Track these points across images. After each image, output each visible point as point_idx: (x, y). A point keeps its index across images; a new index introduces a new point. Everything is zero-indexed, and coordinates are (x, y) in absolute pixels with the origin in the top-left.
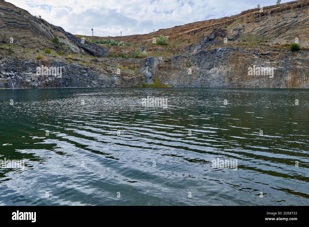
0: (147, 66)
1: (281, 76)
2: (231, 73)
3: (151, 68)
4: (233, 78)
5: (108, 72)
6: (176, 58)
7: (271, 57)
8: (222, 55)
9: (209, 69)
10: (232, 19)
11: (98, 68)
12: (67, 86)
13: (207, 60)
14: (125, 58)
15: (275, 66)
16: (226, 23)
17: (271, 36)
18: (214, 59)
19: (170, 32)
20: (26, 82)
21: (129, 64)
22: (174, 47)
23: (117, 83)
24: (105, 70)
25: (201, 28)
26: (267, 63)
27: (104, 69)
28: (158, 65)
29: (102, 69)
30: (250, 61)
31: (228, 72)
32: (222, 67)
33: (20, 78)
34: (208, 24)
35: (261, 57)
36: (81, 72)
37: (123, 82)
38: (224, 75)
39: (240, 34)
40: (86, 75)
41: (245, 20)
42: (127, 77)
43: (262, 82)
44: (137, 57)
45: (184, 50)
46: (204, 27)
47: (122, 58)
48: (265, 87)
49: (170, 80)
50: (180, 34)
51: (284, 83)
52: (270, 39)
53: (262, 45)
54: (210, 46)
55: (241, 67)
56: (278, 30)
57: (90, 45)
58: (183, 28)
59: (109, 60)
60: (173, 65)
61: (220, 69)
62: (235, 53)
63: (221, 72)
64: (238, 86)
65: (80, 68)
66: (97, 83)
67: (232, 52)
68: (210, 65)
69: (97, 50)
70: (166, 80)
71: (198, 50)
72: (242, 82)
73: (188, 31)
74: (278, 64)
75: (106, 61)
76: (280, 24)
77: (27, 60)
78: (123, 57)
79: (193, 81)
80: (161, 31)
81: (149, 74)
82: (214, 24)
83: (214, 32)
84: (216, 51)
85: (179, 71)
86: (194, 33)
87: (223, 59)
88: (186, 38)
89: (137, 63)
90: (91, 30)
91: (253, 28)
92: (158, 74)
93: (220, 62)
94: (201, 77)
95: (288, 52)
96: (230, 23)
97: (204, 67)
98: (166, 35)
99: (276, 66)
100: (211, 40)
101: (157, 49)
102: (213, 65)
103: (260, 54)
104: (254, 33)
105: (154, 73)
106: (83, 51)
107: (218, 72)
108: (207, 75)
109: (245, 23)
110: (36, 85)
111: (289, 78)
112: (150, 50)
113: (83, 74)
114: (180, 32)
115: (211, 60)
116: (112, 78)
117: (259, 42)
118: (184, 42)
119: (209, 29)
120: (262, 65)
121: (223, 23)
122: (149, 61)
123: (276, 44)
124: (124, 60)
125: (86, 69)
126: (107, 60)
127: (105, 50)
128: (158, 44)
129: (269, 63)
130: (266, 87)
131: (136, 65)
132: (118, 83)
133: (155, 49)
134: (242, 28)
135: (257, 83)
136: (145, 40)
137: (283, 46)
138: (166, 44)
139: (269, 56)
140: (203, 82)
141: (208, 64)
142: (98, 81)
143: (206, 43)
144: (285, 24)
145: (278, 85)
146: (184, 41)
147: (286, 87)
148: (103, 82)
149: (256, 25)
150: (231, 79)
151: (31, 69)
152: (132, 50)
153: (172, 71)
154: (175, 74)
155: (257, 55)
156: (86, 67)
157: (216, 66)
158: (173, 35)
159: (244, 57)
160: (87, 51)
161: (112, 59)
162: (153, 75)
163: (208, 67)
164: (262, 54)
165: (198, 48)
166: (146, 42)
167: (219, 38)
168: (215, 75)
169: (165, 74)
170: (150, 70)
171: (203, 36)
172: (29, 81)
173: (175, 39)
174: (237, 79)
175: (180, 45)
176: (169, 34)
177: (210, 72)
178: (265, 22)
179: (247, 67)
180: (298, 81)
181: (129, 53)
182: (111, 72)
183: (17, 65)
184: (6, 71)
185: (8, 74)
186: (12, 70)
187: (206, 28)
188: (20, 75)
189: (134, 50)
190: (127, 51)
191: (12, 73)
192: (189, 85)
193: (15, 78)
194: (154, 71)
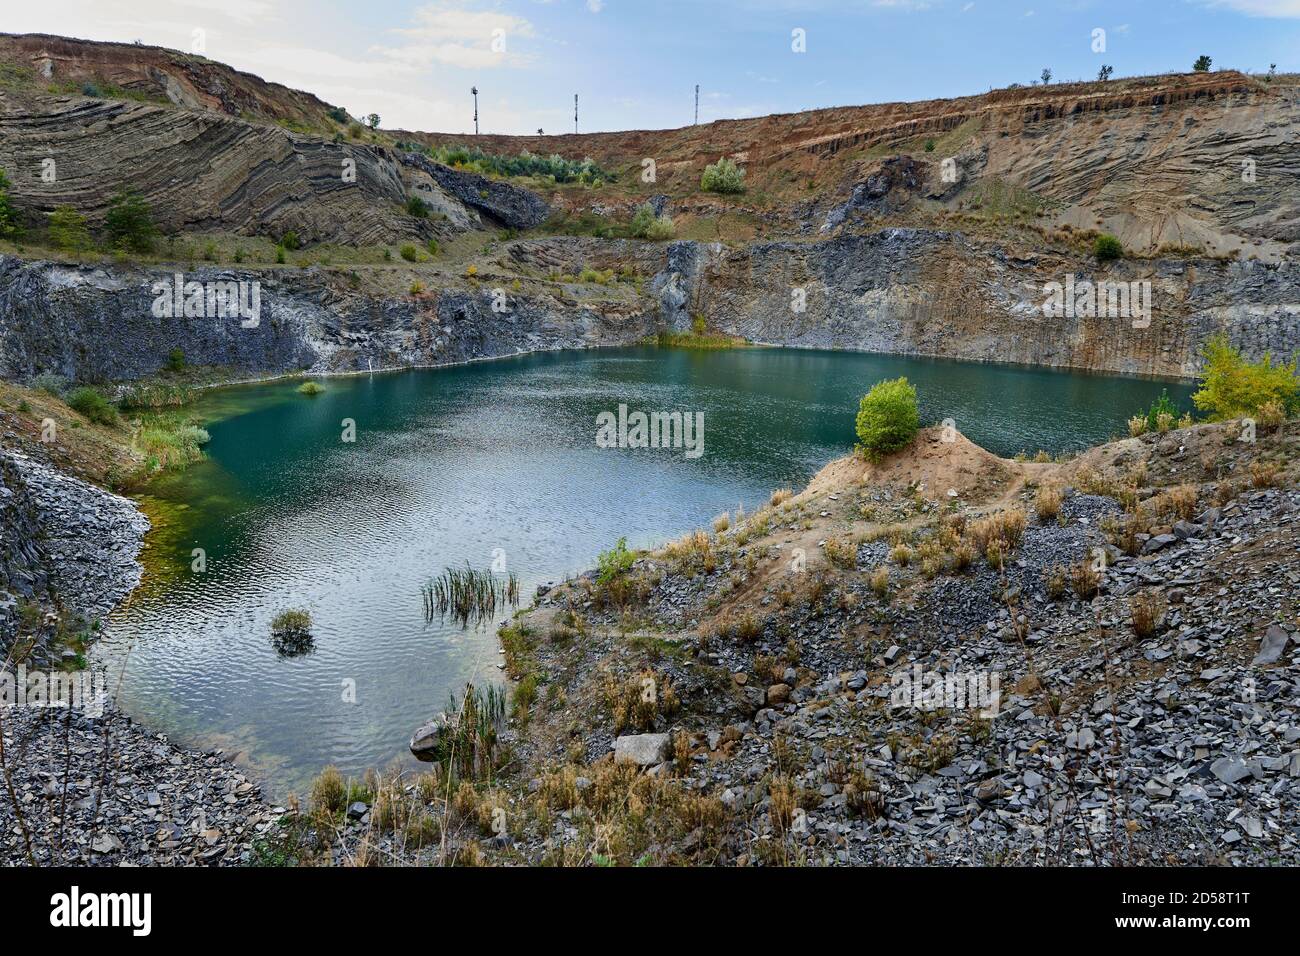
0: (674, 271)
1: (1059, 330)
2: (924, 310)
3: (686, 276)
4: (927, 327)
5: (566, 304)
6: (764, 251)
7: (1040, 272)
8: (901, 253)
9: (861, 292)
10: (958, 113)
11: (541, 297)
12: (474, 356)
13: (856, 264)
14: (606, 237)
16: (938, 122)
17: (1061, 196)
18: (877, 263)
19: (751, 137)
20: (393, 353)
21: (619, 260)
22: (762, 202)
23: (589, 335)
24: (559, 300)
25: (854, 134)
26: (1028, 286)
27: (555, 297)
28: (709, 269)
29: (551, 297)
30: (979, 279)
31: (913, 305)
32: (899, 290)
33: (380, 344)
34: (879, 123)
35: (1011, 267)
37: (606, 332)
38: (902, 313)
39: (970, 177)
40: (513, 319)
41: (994, 123)
42: (617, 315)
43: (1006, 345)
44: (642, 236)
45: (791, 217)
46: (867, 130)
47: (594, 239)
48: (1012, 359)
49: (741, 318)
50: (786, 148)
51: (1063, 351)
52: (1056, 204)
53: (1022, 227)
54: (871, 218)
55: (953, 293)
56: (1081, 179)
57: (494, 190)
58: (799, 126)
59: (556, 244)
60: (752, 273)
61: (891, 293)
62: (940, 247)
63: (895, 303)
64: (936, 353)
66: (539, 338)
67: (930, 246)
68: (864, 282)
69: (514, 207)
70: (729, 319)
71: (835, 224)
72: (951, 340)
73: (812, 142)
76: (1091, 158)
77: (393, 301)
78: (597, 235)
79: (808, 326)
80: (720, 127)
81: (677, 296)
82: (898, 124)
83: (886, 171)
84: (884, 238)
85: (770, 293)
86: (832, 149)
87: (905, 266)
88: (802, 168)
89: (642, 259)
90: (470, 91)
91: (1014, 157)
92: (707, 296)
93: (893, 276)
94: (833, 315)
95: (1088, 258)
96: (950, 125)
97: (845, 285)
98: (738, 151)
100: (874, 196)
101: (707, 207)
102: (871, 282)
103: (1011, 260)
104: (1014, 177)
105: (695, 293)
106: (477, 217)
107: (885, 303)
108: (852, 312)
109: (994, 138)
110: (411, 359)
111: (1078, 338)
112: (685, 210)
114: (786, 140)
115: (869, 264)
116: (577, 322)
117: (1017, 217)
118: (796, 185)
119: (879, 141)
120: (1012, 294)
121: (928, 122)
122: (681, 254)
123: (1066, 228)
124: (600, 248)
125: (514, 305)
126: (551, 244)
127: (538, 203)
128: (711, 189)
129: (1033, 287)
130: (1014, 360)
131: (638, 265)
132: (594, 334)
133: (700, 209)
134: (979, 156)
135: (991, 346)
136: (668, 165)
137: (1082, 237)
138: (736, 191)
139: (1035, 268)
140: (841, 330)
141: (858, 277)
142: (541, 332)
143: (861, 204)
144: (1105, 160)
145: (1049, 356)
146: (793, 181)
147: (1067, 365)
148: (553, 336)
149: (1024, 148)
150: (920, 328)
151: (402, 322)
152: (625, 205)
153: (747, 292)
154: (756, 302)
155: (1002, 260)
157: (880, 284)
158: (762, 152)
159: (963, 264)
160: (486, 213)
161: (565, 242)
162: (691, 298)
163: (855, 287)
164: (1016, 260)
165: (834, 218)
166: (670, 174)
167: (902, 191)
168: (875, 311)
169: (727, 298)
170: (683, 282)
171: (857, 171)
172: (397, 350)
173: (768, 166)
174: (937, 328)
175: (780, 195)
176: (747, 145)
177: (862, 300)
178: (1053, 142)
179: (968, 296)
180: (1103, 351)
181: (616, 215)
182: (574, 304)
183: (373, 315)
184: (351, 329)
185: (354, 336)
186: (364, 327)
187: (872, 135)
188: (379, 338)
189: (630, 204)
190: (608, 209)
191: (363, 334)
192: (796, 340)
193: (371, 346)
194: (695, 288)
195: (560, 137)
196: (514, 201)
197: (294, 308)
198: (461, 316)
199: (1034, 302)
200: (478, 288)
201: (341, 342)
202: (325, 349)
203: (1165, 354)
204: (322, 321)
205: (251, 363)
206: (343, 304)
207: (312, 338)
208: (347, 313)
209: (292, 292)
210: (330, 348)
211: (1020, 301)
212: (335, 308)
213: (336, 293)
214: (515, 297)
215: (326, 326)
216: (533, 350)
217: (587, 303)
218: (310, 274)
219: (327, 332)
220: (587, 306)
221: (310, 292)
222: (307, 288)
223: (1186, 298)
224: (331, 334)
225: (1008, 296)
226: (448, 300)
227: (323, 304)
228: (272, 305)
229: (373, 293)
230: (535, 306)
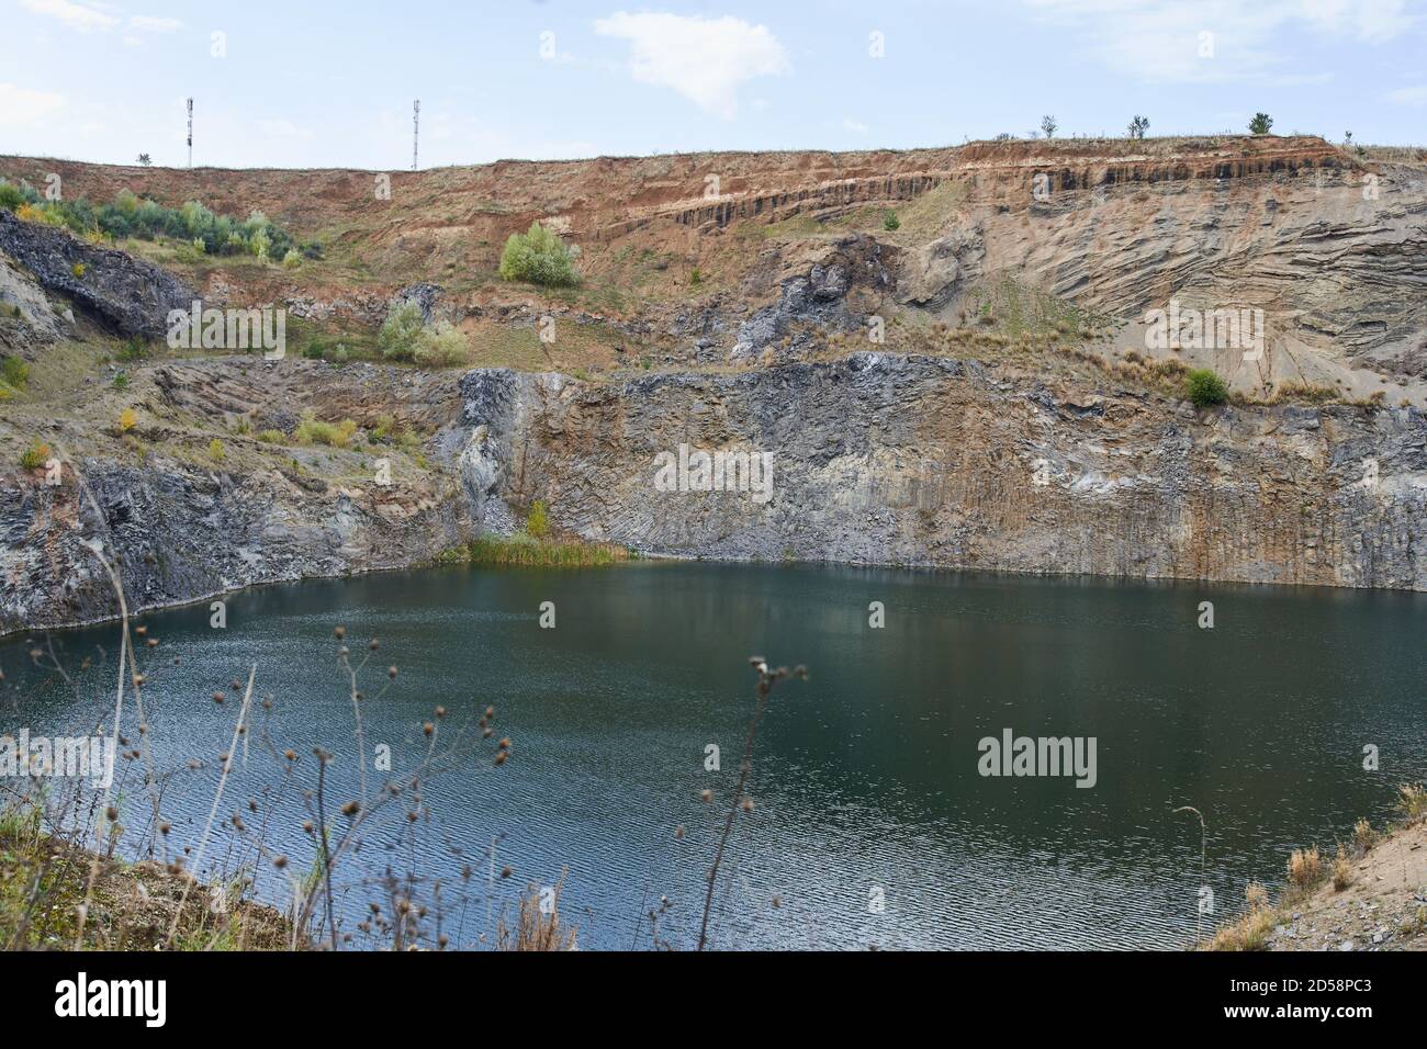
0: (477, 423)
1: (1152, 519)
2: (931, 489)
3: (498, 434)
4: (939, 517)
5: (306, 487)
6: (648, 388)
7: (1108, 425)
8: (887, 394)
9: (822, 460)
10: (919, 174)
11: (260, 475)
12: (149, 598)
13: (813, 411)
14: (331, 359)
15: (1128, 472)
16: (888, 185)
17: (1108, 308)
18: (846, 411)
19: (570, 193)
21: (363, 402)
22: (615, 302)
23: (348, 549)
24: (293, 479)
25: (754, 196)
26: (1094, 449)
27: (285, 474)
28: (541, 420)
29: (279, 475)
30: (1017, 437)
31: (912, 481)
32: (887, 456)
34: (791, 181)
35: (1064, 419)
36: (193, 508)
37: (381, 540)
38: (893, 496)
39: (965, 274)
40: (213, 519)
41: (985, 190)
42: (395, 508)
43: (1072, 546)
44: (403, 358)
45: (673, 331)
46: (774, 192)
47: (309, 363)
48: (1084, 569)
49: (609, 508)
50: (637, 212)
51: (1161, 552)
52: (1104, 321)
53: (1067, 354)
54: (823, 335)
55: (975, 462)
56: (1137, 282)
58: (652, 179)
59: (235, 372)
60: (625, 428)
61: (874, 462)
62: (947, 385)
63: (882, 479)
64: (963, 562)
65: (187, 489)
66: (259, 557)
67: (932, 383)
68: (828, 443)
70: (587, 511)
71: (758, 346)
72: (983, 540)
73: (682, 205)
74: (1137, 462)
75: (217, 382)
76: (1146, 251)
78: (312, 357)
79: (736, 522)
80: (508, 172)
81: (483, 470)
83: (838, 258)
84: (855, 369)
86: (719, 218)
87: (892, 416)
88: (672, 247)
89: (409, 401)
91: (1025, 245)
92: (540, 469)
93: (874, 432)
94: (777, 501)
95: (1178, 405)
96: (909, 190)
97: (795, 448)
98: (551, 215)
99: (1131, 470)
100: (823, 299)
101: (517, 309)
102: (840, 443)
103: (1063, 406)
104: (1031, 277)
105: (517, 465)
106: (69, 314)
107: (864, 478)
108: (809, 494)
109: (987, 213)
110: (22, 610)
111: (1183, 531)
112: (474, 313)
113: (204, 519)
114: (635, 199)
115: (833, 413)
116: (329, 523)
117: (1055, 339)
118: (666, 275)
119: (797, 210)
120: (1071, 462)
121: (872, 184)
122: (488, 392)
123: (1133, 357)
124: (322, 379)
125: (216, 490)
126: (224, 371)
128: (520, 278)
129: (1101, 450)
130: (1088, 570)
131: (402, 413)
132: (358, 545)
133: (505, 311)
134: (973, 241)
135: (1051, 548)
136: (421, 232)
137: (1161, 372)
138: (565, 283)
139: (1100, 419)
140: (791, 528)
141: (816, 434)
142: (262, 545)
143: (801, 310)
144: (1168, 256)
145: (1140, 561)
146: (662, 268)
147: (1171, 575)
148: (285, 553)
149: (1038, 232)
150: (928, 522)
151: (6, 530)
152: (352, 300)
153: (619, 462)
154: (636, 479)
155: (1049, 407)
156: (217, 480)
157: (855, 447)
158: (596, 218)
159: (987, 413)
160: (85, 307)
161: (251, 366)
162: (508, 472)
163: (813, 452)
164: (1071, 407)
165: (756, 334)
166: (430, 248)
167: (868, 291)
168: (849, 493)
169: (581, 473)
170: (493, 444)
171: (777, 256)
173: (608, 241)
174: (956, 519)
175: (644, 291)
176: (566, 204)
177: (826, 475)
178: (1080, 225)
179: (1002, 464)
180: (1221, 550)
181: (337, 318)
182: (322, 489)
187: (785, 199)
189: (365, 299)
190: (320, 307)
192: (719, 546)
194: (516, 454)
195: (190, 171)
196: (135, 284)
198: (120, 515)
199: (1106, 475)
200: (146, 457)
203: (1310, 552)
211: (1085, 473)
214: (218, 474)
216: (249, 581)
217: (339, 484)
220: (346, 492)
223: (1328, 465)
225: (1066, 466)
226: (96, 481)
230: (251, 493)
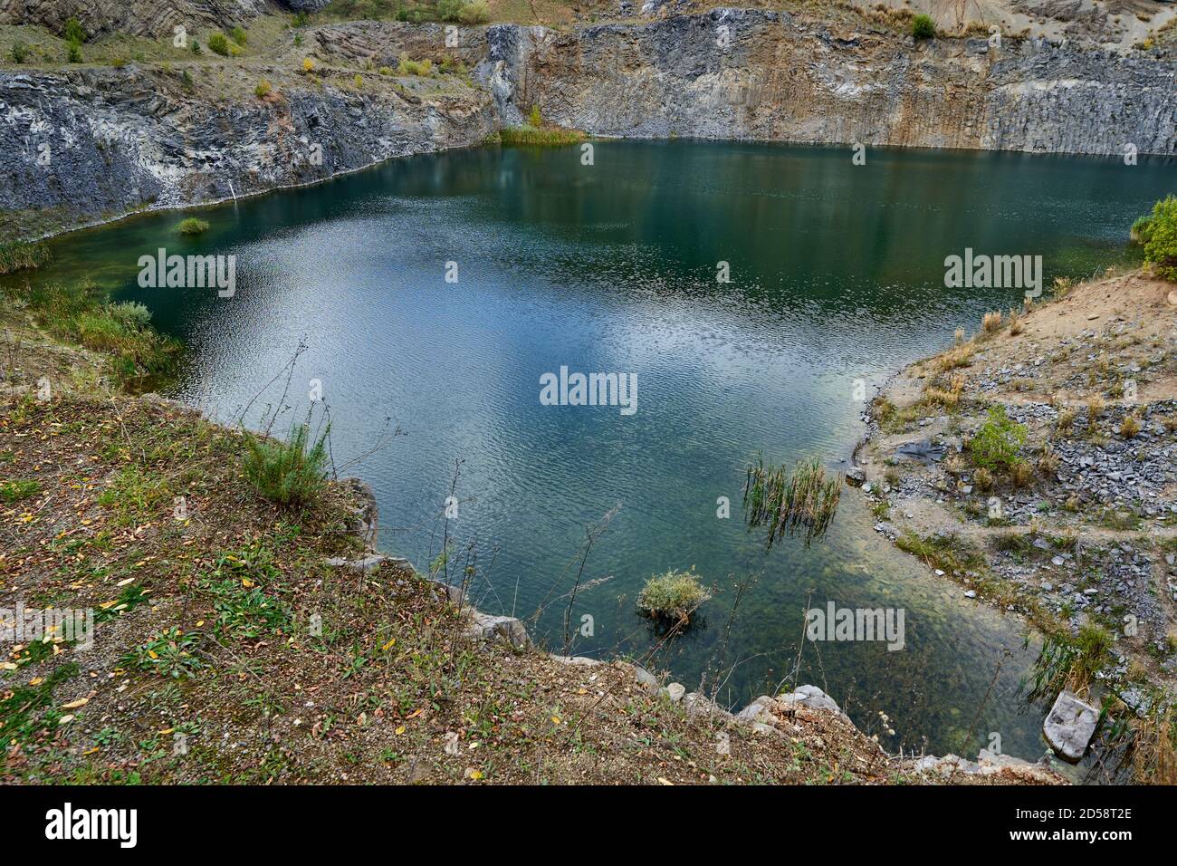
0: (498, 59)
1: (880, 110)
2: (754, 94)
3: (511, 65)
4: (758, 111)
5: (410, 101)
6: (594, 34)
7: (861, 53)
8: (732, 34)
9: (693, 77)
11: (384, 95)
12: (336, 169)
13: (689, 47)
14: (412, 21)
15: (869, 82)
18: (708, 46)
20: (251, 173)
21: (434, 48)
23: (436, 136)
24: (402, 97)
26: (850, 67)
27: (397, 94)
28: (534, 56)
29: (394, 94)
30: (807, 60)
31: (744, 89)
32: (731, 74)
33: (235, 163)
35: (835, 49)
36: (351, 116)
37: (453, 131)
38: (733, 98)
40: (363, 122)
42: (459, 112)
43: (832, 126)
44: (454, 19)
47: (399, 24)
48: (837, 140)
49: (575, 109)
51: (882, 130)
53: (841, 5)
55: (781, 76)
59: (359, 31)
60: (582, 59)
61: (723, 78)
62: (768, 28)
63: (727, 88)
64: (770, 137)
65: (346, 104)
66: (390, 143)
67: (759, 27)
68: (697, 66)
70: (562, 111)
71: (657, 5)
72: (782, 124)
74: (875, 76)
75: (351, 37)
77: (240, 107)
78: (402, 19)
79: (644, 115)
81: (503, 88)
84: (714, 19)
85: (602, 82)
87: (735, 48)
89: (459, 46)
92: (535, 86)
93: (724, 59)
94: (668, 103)
95: (905, 38)
97: (678, 70)
99: (872, 80)
102: (704, 66)
103: (836, 41)
105: (522, 84)
107: (717, 88)
108: (685, 98)
110: (272, 178)
111: (897, 118)
113: (358, 123)
115: (701, 47)
116: (424, 122)
120: (837, 76)
122: (503, 39)
123: (881, 8)
124: (409, 34)
125: (362, 105)
126: (353, 31)
129: (855, 68)
131: (456, 54)
132: (441, 134)
135: (820, 128)
137: (897, 17)
139: (857, 49)
140: (675, 118)
141: (691, 61)
142: (391, 136)
145: (870, 135)
147: (886, 143)
148: (403, 140)
150: (752, 113)
151: (255, 133)
153: (579, 81)
154: (589, 91)
155: (828, 41)
156: (361, 99)
157: (712, 68)
159: (790, 46)
161: (367, 27)
162: (517, 89)
163: (689, 72)
164: (840, 41)
168: (708, 96)
169: (558, 88)
170: (508, 72)
172: (256, 169)
174: (767, 112)
177: (695, 86)
179: (796, 78)
180: (917, 129)
182: (419, 102)
183: (222, 128)
184: (196, 146)
185: (202, 154)
186: (214, 142)
188: (233, 155)
191: (213, 152)
192: (635, 130)
193: (226, 166)
194: (521, 78)
197: (120, 122)
198: (314, 122)
199: (856, 83)
200: (321, 87)
201: (186, 164)
202: (169, 175)
203: (968, 129)
204: (158, 138)
205: (84, 200)
206: (181, 115)
207: (148, 161)
208: (189, 126)
209: (112, 101)
210: (173, 171)
211: (844, 82)
212: (172, 120)
213: (170, 100)
214: (362, 96)
215: (163, 144)
216: (386, 157)
217: (428, 99)
218: (132, 76)
219: (166, 153)
220: (432, 103)
221: (136, 100)
222: (131, 94)
223: (988, 76)
224: (172, 153)
225: (834, 78)
226: (298, 103)
227: (153, 115)
228: (91, 121)
229: (214, 98)
230: (381, 106)
